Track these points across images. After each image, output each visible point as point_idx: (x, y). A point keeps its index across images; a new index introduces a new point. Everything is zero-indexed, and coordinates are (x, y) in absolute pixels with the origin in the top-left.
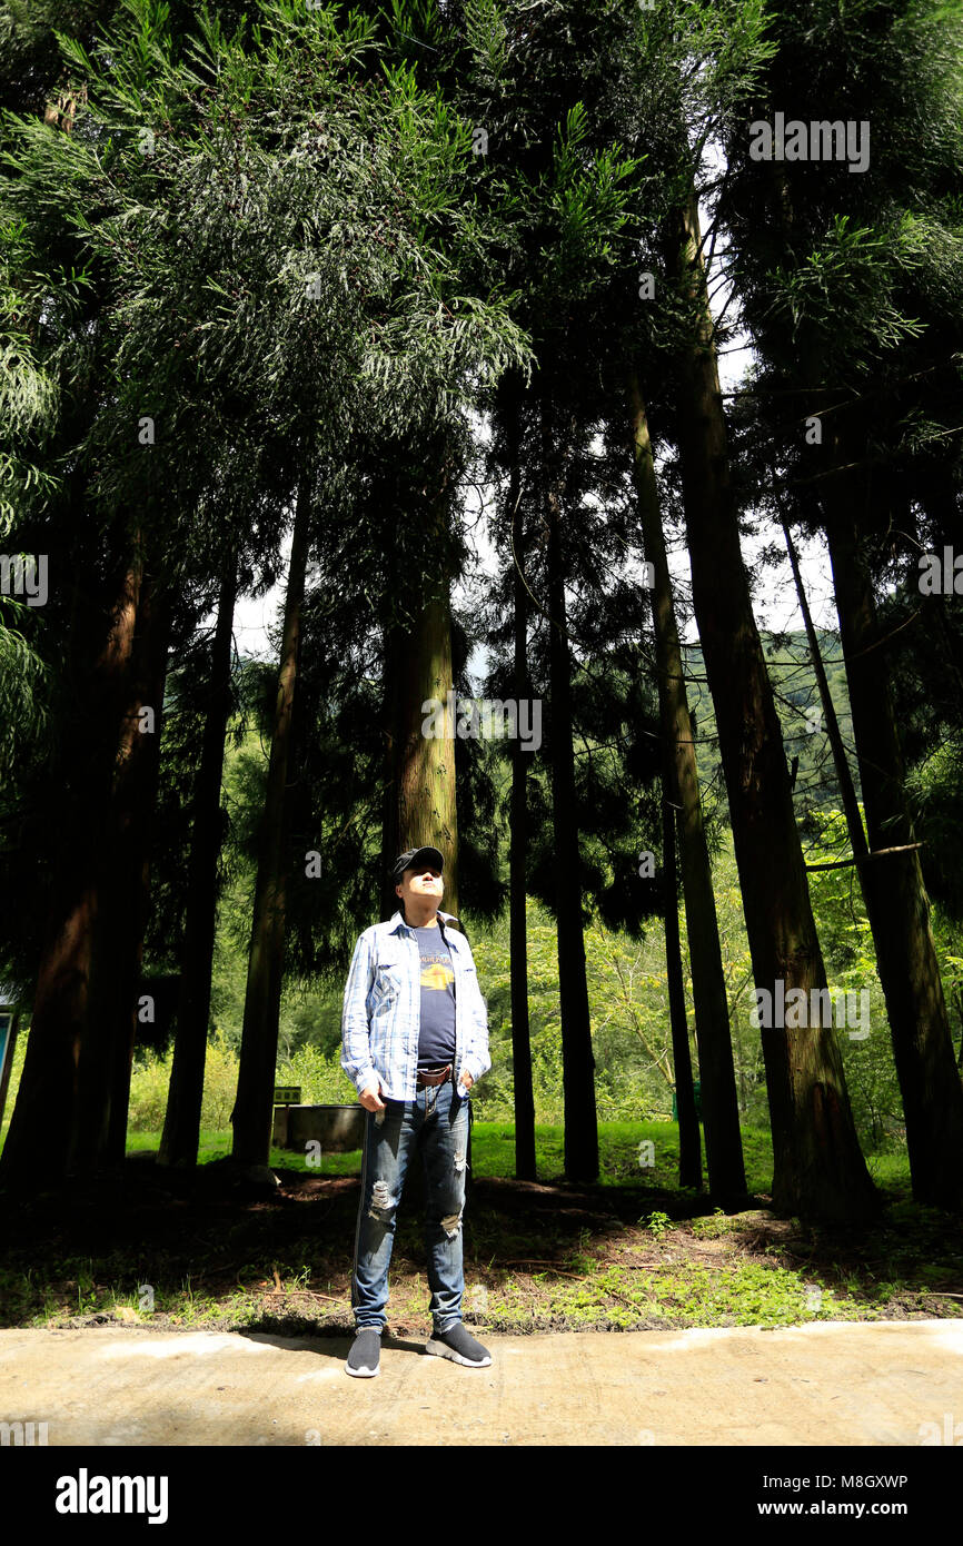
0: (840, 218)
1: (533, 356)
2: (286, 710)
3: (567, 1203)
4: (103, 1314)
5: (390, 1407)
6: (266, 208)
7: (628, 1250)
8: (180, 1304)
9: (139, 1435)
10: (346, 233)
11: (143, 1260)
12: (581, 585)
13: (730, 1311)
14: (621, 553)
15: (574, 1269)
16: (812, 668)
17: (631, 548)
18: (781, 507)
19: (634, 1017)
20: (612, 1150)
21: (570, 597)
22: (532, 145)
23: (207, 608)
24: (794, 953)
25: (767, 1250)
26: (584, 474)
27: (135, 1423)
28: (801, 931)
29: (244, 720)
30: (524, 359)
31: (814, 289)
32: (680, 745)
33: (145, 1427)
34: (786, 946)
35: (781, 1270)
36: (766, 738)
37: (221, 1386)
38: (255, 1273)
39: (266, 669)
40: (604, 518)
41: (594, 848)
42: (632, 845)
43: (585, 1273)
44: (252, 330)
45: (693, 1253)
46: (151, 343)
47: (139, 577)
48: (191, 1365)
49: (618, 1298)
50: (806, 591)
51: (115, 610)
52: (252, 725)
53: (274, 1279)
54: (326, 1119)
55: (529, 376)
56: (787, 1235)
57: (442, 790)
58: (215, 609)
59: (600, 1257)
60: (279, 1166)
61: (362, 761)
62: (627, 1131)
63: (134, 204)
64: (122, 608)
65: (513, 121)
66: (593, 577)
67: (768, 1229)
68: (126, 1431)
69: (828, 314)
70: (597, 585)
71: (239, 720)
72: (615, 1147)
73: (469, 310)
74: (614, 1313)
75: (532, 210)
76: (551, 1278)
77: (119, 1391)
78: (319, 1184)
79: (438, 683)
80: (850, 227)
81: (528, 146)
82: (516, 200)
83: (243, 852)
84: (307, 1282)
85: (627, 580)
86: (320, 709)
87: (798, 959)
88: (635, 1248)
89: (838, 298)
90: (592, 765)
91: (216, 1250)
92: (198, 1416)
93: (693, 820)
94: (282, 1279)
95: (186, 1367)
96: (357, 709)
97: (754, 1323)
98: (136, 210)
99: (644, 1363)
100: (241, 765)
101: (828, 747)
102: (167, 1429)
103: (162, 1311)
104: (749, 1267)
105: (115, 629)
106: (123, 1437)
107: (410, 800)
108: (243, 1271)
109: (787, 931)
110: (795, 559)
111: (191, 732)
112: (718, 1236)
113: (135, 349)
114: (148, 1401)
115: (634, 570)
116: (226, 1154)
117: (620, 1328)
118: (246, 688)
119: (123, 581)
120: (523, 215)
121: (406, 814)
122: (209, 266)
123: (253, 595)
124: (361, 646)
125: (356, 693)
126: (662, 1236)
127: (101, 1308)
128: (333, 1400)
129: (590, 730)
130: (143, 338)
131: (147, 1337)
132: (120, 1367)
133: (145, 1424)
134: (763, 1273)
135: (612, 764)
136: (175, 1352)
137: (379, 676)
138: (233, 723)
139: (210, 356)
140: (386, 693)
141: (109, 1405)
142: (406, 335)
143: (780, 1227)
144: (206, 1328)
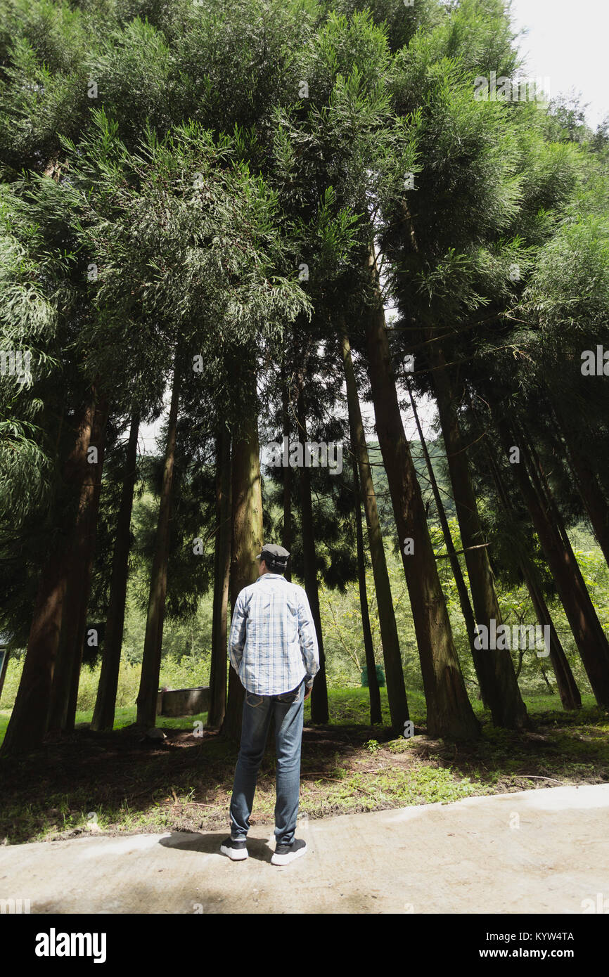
0: (451, 249)
1: (312, 307)
2: (168, 481)
3: (320, 737)
4: (79, 828)
5: (260, 872)
6: (179, 227)
7: (359, 762)
8: (122, 817)
9: (119, 907)
10: (222, 242)
11: (96, 792)
12: (313, 419)
13: (420, 794)
14: (332, 402)
15: (334, 776)
16: (425, 459)
17: (337, 400)
18: (408, 383)
19: (339, 633)
20: (334, 704)
21: (308, 424)
22: (305, 206)
23: (124, 428)
24: (432, 600)
25: (430, 757)
26: (314, 365)
27: (115, 899)
28: (435, 589)
29: (143, 486)
30: (308, 308)
31: (440, 282)
32: (369, 497)
33: (122, 901)
34: (428, 596)
35: (441, 769)
36: (414, 493)
37: (160, 869)
38: (162, 793)
39: (155, 459)
40: (325, 386)
41: (322, 547)
42: (339, 546)
43: (341, 778)
44: (171, 288)
45: (393, 761)
46: (116, 292)
47: (93, 412)
48: (139, 857)
49: (362, 792)
50: (421, 422)
51: (80, 428)
52: (146, 488)
53: (173, 796)
54: (183, 697)
55: (310, 317)
56: (438, 748)
57: (256, 521)
58: (129, 428)
59: (347, 768)
60: (162, 727)
61: (204, 506)
62: (340, 694)
63: (105, 221)
64: (84, 427)
65: (295, 194)
66: (319, 414)
67: (428, 746)
68: (111, 905)
69: (445, 293)
70: (321, 419)
71: (140, 486)
72: (335, 703)
73: (279, 283)
74: (364, 801)
75: (306, 237)
76: (324, 782)
77: (100, 879)
78: (186, 736)
79: (253, 467)
80: (455, 253)
81: (303, 206)
82: (298, 231)
83: (141, 555)
84: (193, 797)
85: (336, 416)
86: (184, 481)
87: (434, 603)
88: (361, 761)
89: (449, 286)
90: (320, 506)
91: (137, 781)
92: (152, 890)
93: (376, 534)
94: (178, 795)
95: (137, 859)
96: (202, 481)
97: (436, 801)
98: (106, 224)
99: (388, 830)
100: (140, 509)
101: (433, 497)
102: (135, 901)
103: (112, 823)
104: (423, 769)
105: (80, 439)
106: (110, 909)
107: (240, 527)
108: (155, 793)
109: (428, 588)
110: (415, 407)
111: (114, 492)
112: (403, 751)
113: (106, 294)
114: (119, 884)
115: (340, 411)
116: (132, 722)
117: (368, 810)
118: (144, 469)
119: (84, 414)
120: (301, 239)
121: (238, 533)
122: (149, 255)
123: (148, 422)
124: (204, 447)
125: (201, 471)
126: (375, 753)
127: (76, 824)
128: (227, 871)
129: (318, 489)
130: (110, 289)
131: (109, 841)
132: (98, 863)
133: (122, 899)
134: (432, 771)
135: (329, 505)
136: (129, 849)
137: (213, 463)
138: (136, 488)
139: (149, 300)
140: (218, 472)
141: (97, 888)
142: (249, 294)
143: (433, 744)
144: (142, 832)
